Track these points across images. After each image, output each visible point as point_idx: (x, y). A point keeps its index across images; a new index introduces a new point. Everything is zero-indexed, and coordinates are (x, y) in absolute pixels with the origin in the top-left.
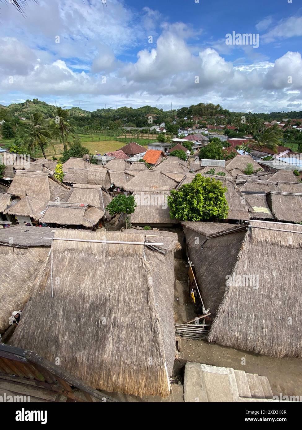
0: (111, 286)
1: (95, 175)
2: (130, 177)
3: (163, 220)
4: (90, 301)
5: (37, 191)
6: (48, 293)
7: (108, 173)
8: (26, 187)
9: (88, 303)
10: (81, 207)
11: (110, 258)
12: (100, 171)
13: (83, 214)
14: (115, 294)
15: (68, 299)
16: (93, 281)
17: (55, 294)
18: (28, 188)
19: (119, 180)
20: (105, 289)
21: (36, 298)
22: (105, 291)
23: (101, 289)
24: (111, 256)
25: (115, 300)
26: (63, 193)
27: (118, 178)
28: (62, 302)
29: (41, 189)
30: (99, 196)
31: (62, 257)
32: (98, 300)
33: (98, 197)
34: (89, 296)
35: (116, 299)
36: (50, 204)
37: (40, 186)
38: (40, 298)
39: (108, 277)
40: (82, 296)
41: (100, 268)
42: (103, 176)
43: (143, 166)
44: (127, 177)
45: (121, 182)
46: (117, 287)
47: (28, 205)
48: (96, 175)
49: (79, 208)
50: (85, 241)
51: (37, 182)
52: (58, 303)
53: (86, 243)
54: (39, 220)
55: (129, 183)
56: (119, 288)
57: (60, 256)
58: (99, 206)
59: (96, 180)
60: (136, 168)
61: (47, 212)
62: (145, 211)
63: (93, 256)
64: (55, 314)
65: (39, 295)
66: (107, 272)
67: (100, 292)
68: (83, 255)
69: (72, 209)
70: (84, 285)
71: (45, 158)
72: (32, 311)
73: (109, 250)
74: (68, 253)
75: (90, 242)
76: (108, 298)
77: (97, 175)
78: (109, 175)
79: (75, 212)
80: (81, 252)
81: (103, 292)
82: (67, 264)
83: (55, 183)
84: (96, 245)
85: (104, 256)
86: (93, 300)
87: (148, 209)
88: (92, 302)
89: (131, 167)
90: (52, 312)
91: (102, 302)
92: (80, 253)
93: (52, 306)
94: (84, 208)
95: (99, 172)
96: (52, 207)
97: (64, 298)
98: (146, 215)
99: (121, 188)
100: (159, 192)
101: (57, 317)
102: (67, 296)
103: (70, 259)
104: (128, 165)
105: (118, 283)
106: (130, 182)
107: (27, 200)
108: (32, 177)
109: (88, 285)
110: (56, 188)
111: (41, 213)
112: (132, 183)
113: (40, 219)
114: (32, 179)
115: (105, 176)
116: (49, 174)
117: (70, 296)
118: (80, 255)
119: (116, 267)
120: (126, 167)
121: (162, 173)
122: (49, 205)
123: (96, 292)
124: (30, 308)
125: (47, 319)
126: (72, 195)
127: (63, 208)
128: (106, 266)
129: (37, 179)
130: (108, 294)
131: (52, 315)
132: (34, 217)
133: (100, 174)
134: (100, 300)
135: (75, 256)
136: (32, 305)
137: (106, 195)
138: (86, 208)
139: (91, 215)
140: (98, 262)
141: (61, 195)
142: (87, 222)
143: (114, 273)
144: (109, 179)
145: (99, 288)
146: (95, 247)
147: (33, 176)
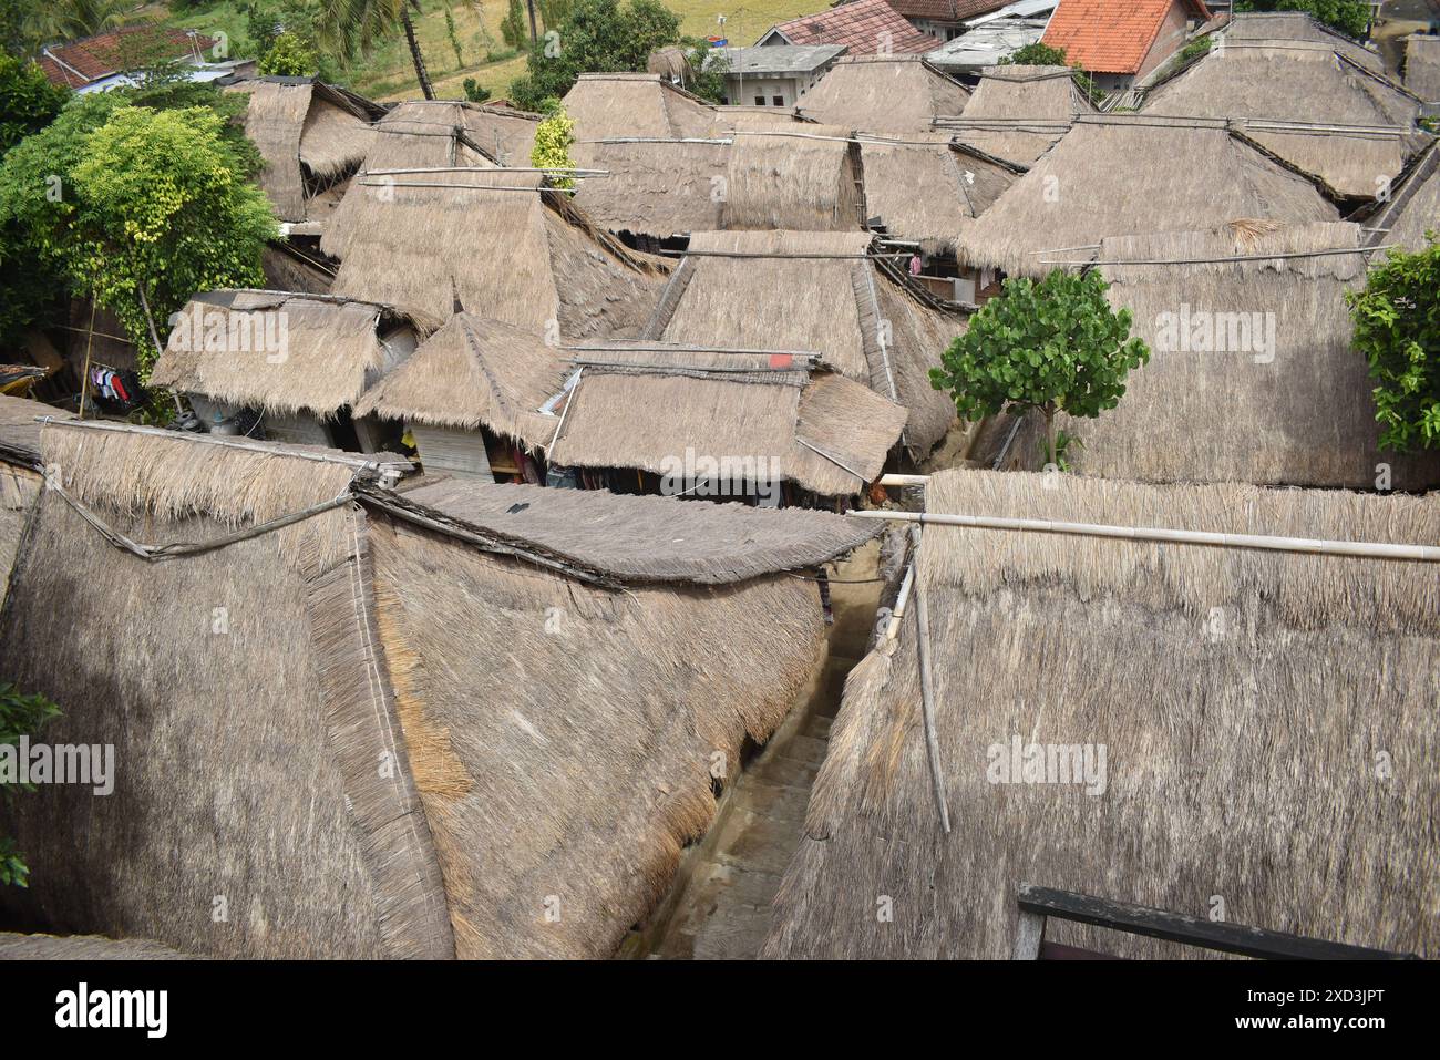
0: (1302, 796)
1: (768, 170)
2: (987, 171)
3: (1314, 461)
4: (1171, 868)
5: (486, 287)
6: (912, 808)
7: (854, 149)
8: (427, 261)
9: (1162, 878)
10: (772, 374)
11: (1286, 638)
12: (802, 145)
13: (794, 414)
14: (1322, 839)
15: (1037, 849)
16: (1190, 762)
17: (960, 815)
18: (438, 268)
19: (914, 200)
20: (1262, 811)
21: (844, 830)
22: (1264, 820)
23: (1237, 806)
24: (1293, 624)
25: (1324, 876)
26: (614, 296)
27: (911, 183)
28: (1002, 861)
29: (506, 275)
30: (853, 305)
31: (981, 620)
32: (1223, 866)
33: (852, 313)
34: (1162, 838)
35: (1333, 868)
36: (593, 358)
37: (499, 256)
38: (868, 832)
39: (1279, 744)
40: (1121, 836)
41: (1230, 691)
42: (827, 177)
43: (1056, 96)
44: (970, 176)
45: (931, 213)
46: (1339, 801)
47: (473, 363)
48: (776, 174)
49: (764, 377)
50: (1130, 531)
51: (482, 230)
52: (977, 863)
53: (1129, 546)
54: (540, 452)
55: (997, 212)
56: (1350, 811)
57: (974, 613)
58: (860, 366)
59: (775, 204)
60: (1008, 114)
61: (580, 406)
62: (1177, 400)
63: (1183, 621)
64: (962, 919)
65: (863, 816)
66: (1273, 716)
67: (1234, 824)
68: (1110, 612)
69: (723, 384)
70: (1137, 777)
71: (428, 97)
72: (827, 890)
73: (1287, 589)
74: (1016, 603)
75: (1159, 541)
76: (1280, 858)
77: (784, 172)
78: (858, 170)
79: (742, 405)
80: (1102, 597)
81: (1249, 824)
82: (1015, 659)
83: (574, 232)
84: (1200, 557)
85: (1252, 626)
86: (1191, 864)
87: (1203, 384)
88: (1185, 875)
89: (976, 102)
90: (947, 906)
91: (1243, 878)
92: (1095, 604)
93: (939, 874)
94: (790, 378)
95: (792, 149)
96: (606, 372)
97: (1013, 846)
98: (1186, 428)
99: (931, 249)
100: (1279, 264)
101: (977, 936)
102: (1030, 829)
103: (1030, 634)
104: (952, 90)
105: (1347, 781)
106: (1001, 206)
107: (464, 338)
108: (456, 206)
109: (1158, 783)
110: (581, 266)
111: (546, 410)
112: (1013, 211)
113: (547, 443)
114: (454, 215)
115: (834, 172)
116: (547, 181)
117: (1045, 834)
118: (1095, 613)
119: (1330, 694)
120: (936, 107)
121: (1234, 135)
122: (587, 366)
123: (1211, 824)
124: (819, 876)
125: (918, 937)
126: (685, 303)
127: (667, 382)
128: (1263, 683)
129: (480, 214)
130: (1279, 840)
131: (945, 923)
132: (514, 432)
133: (804, 163)
134: (1235, 864)
135: (1062, 618)
136: (829, 862)
137: (891, 294)
138: (803, 376)
139: (834, 421)
140: (1218, 660)
141: (606, 305)
142: (818, 463)
143: (1318, 726)
144: (853, 190)
145: (1229, 801)
146: (1194, 572)
147: (460, 197)
